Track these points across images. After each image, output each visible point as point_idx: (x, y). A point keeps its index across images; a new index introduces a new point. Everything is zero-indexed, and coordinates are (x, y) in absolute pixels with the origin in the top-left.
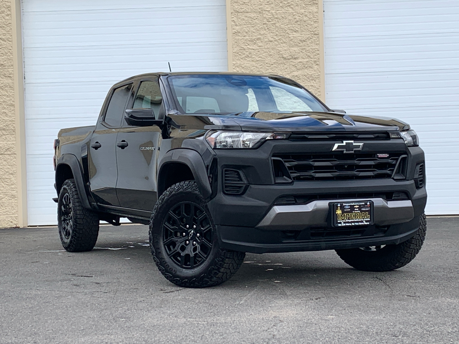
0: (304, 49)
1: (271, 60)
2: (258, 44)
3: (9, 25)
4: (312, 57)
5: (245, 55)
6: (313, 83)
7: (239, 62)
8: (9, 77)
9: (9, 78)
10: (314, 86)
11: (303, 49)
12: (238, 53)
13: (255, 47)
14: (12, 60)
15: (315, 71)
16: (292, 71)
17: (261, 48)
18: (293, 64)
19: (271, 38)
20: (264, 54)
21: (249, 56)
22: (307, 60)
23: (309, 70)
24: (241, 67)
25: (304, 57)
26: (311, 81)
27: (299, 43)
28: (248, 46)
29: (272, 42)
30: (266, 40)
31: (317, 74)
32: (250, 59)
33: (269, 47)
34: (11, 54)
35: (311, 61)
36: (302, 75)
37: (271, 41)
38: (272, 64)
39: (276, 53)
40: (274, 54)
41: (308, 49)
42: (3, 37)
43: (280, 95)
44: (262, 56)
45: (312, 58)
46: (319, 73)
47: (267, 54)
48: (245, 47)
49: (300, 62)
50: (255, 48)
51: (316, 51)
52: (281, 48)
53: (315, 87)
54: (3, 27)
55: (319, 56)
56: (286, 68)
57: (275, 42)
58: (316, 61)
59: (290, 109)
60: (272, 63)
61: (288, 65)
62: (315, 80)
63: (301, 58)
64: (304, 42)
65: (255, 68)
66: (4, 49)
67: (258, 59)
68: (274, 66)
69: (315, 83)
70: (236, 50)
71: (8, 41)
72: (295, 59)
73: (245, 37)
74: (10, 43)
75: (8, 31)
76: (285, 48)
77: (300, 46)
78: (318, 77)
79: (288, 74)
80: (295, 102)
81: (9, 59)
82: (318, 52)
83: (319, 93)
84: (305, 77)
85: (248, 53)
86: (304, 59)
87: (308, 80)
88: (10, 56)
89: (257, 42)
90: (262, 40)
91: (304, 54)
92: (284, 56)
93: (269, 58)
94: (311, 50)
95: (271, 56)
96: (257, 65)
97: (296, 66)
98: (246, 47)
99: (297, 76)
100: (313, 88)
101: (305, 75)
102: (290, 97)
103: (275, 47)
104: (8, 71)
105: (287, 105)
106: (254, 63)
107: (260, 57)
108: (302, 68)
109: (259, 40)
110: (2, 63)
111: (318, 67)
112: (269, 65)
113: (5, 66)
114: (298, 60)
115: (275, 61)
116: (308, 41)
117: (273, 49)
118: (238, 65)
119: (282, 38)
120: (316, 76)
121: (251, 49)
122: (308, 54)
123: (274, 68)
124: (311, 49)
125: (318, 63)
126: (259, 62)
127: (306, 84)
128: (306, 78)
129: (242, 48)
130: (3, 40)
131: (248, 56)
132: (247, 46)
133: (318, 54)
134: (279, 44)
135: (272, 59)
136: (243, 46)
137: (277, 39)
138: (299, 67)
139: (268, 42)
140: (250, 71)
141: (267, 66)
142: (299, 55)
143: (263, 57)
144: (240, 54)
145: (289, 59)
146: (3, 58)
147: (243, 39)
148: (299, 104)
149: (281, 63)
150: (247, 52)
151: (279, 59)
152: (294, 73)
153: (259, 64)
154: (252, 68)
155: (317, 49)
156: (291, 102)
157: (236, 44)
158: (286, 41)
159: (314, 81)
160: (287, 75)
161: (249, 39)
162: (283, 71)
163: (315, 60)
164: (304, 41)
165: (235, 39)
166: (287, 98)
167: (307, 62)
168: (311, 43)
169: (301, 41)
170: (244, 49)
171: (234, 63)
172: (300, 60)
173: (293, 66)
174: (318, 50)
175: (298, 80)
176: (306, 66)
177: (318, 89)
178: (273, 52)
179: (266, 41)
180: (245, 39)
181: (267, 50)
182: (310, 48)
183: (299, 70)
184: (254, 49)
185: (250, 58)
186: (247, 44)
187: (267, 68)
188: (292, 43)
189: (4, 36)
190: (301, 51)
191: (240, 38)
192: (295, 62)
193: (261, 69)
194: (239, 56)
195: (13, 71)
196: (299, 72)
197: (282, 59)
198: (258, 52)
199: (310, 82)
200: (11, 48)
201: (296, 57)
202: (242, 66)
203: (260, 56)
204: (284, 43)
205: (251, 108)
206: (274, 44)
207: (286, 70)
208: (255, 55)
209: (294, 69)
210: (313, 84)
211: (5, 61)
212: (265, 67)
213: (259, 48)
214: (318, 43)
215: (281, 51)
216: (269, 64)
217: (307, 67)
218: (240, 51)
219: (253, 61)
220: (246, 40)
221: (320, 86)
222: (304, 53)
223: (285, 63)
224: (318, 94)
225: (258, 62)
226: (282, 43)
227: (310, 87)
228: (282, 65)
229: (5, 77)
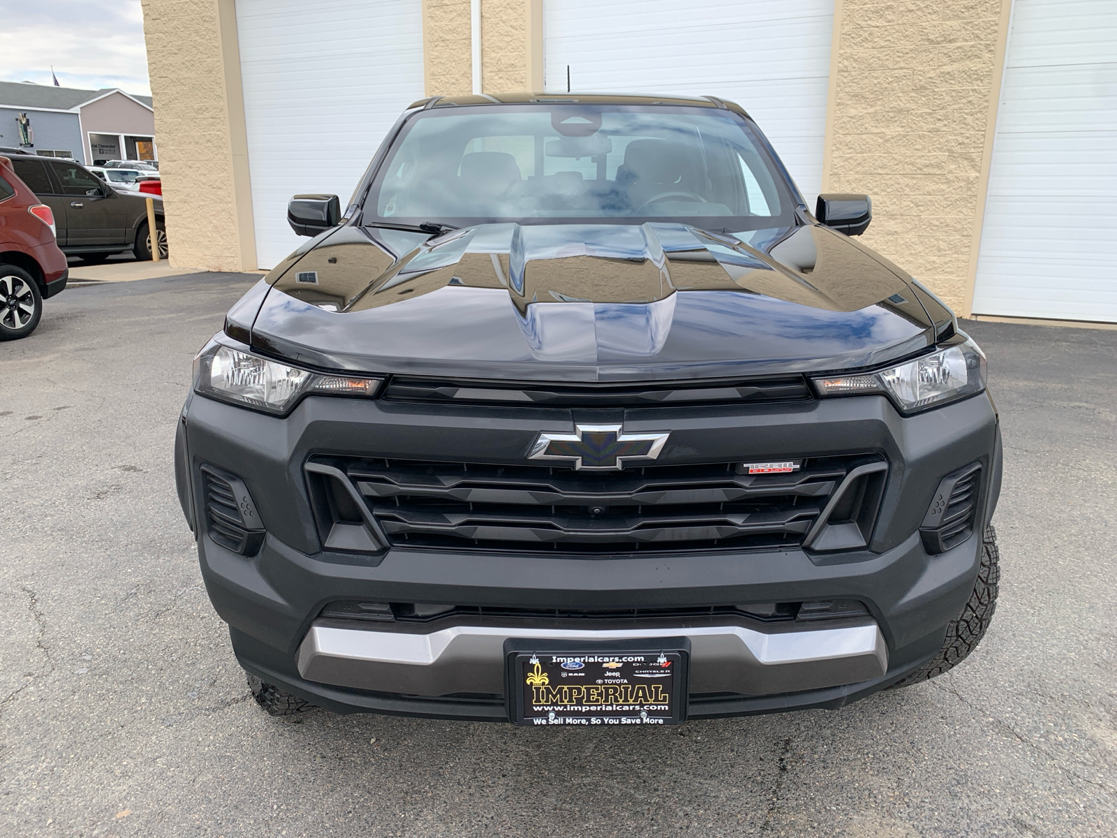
0: (971, 22)
1: (905, 45)
2: (887, 16)
3: (523, 5)
4: (982, 37)
5: (862, 38)
6: (978, 85)
7: (849, 50)
8: (521, 82)
9: (521, 84)
10: (978, 91)
11: (967, 23)
12: (850, 35)
13: (882, 22)
14: (525, 57)
15: (984, 63)
16: (941, 64)
17: (890, 24)
18: (945, 51)
19: (911, 5)
20: (895, 36)
21: (869, 39)
22: (972, 43)
23: (973, 62)
24: (852, 60)
25: (967, 38)
26: (974, 82)
27: (963, 12)
28: (869, 22)
29: (913, 13)
30: (901, 9)
31: (987, 69)
32: (869, 45)
33: (905, 21)
34: (524, 48)
35: (980, 44)
36: (959, 71)
37: (912, 11)
38: (907, 53)
39: (916, 33)
40: (914, 34)
41: (976, 23)
42: (515, 24)
43: (913, 108)
44: (890, 38)
45: (982, 40)
46: (992, 67)
47: (900, 34)
48: (863, 24)
49: (960, 47)
50: (881, 25)
51: (992, 25)
52: (927, 23)
53: (980, 93)
54: (515, 8)
55: (996, 34)
56: (932, 60)
57: (917, 13)
58: (989, 45)
59: (929, 132)
60: (906, 51)
61: (935, 54)
62: (981, 81)
63: (961, 40)
64: (971, 10)
65: (875, 60)
66: (515, 41)
67: (883, 44)
68: (910, 56)
69: (981, 85)
70: (846, 29)
71: (519, 30)
72: (950, 41)
73: (865, 6)
74: (523, 32)
75: (521, 15)
76: (935, 23)
77: (964, 18)
78: (989, 74)
79: (934, 69)
80: (939, 120)
81: (522, 57)
82: (995, 28)
83: (986, 104)
84: (963, 74)
85: (866, 34)
86: (967, 41)
87: (969, 81)
88: (522, 52)
89: (887, 12)
90: (894, 10)
91: (968, 32)
92: (930, 38)
93: (902, 42)
94: (982, 24)
95: (907, 38)
96: (880, 55)
97: (951, 54)
98: (866, 23)
99: (949, 73)
100: (977, 95)
101: (963, 72)
102: (930, 111)
103: (917, 20)
104: (520, 74)
105: (924, 124)
106: (875, 52)
107: (887, 41)
108: (961, 58)
109: (889, 10)
110: (513, 62)
111: (990, 56)
112: (901, 55)
113: (516, 67)
114: (955, 44)
115: (912, 47)
116: (980, 7)
117: (912, 25)
118: (848, 55)
119: (932, 4)
120: (985, 73)
121: (874, 27)
122: (977, 32)
123: (909, 59)
124: (983, 21)
125: (992, 48)
126: (885, 49)
127: (963, 88)
128: (965, 76)
129: (857, 26)
130: (515, 28)
131: (867, 39)
132: (866, 21)
133: (996, 32)
134: (925, 15)
135: (908, 43)
136: (859, 23)
137: (922, 5)
138: (956, 57)
139: (906, 12)
140: (867, 66)
141: (898, 57)
142: (959, 33)
143: (892, 40)
144: (853, 35)
145: (939, 43)
146: (514, 54)
147: (861, 9)
148: (946, 123)
149: (924, 51)
150: (866, 31)
151: (922, 42)
152: (944, 67)
153: (884, 54)
154: (871, 61)
155: (995, 21)
156: (932, 120)
157: (849, 18)
158: (939, 10)
159: (979, 81)
160: (932, 72)
161: (872, 9)
162: (925, 64)
163: (988, 42)
164: (972, 8)
165: (849, 10)
166: (925, 113)
167: (973, 46)
168: (985, 11)
169: (966, 8)
170: (862, 27)
171: (840, 52)
172: (959, 44)
173: (945, 54)
174: (996, 24)
175: (950, 79)
176: (970, 54)
177: (986, 96)
178: (911, 30)
179: (901, 12)
180: (866, 9)
181: (902, 28)
182: (980, 20)
183: (955, 62)
184: (878, 27)
185: (870, 43)
186: (867, 19)
187: (898, 59)
188: (948, 12)
189: (516, 21)
190: (964, 28)
191: (856, 7)
192: (949, 47)
193: (885, 63)
194: (851, 39)
195: (525, 73)
196: (954, 66)
197: (927, 43)
198: (886, 31)
199: (972, 84)
200: (524, 40)
201: (952, 37)
202: (854, 57)
203: (887, 38)
204: (935, 12)
205: (861, 130)
206: (915, 15)
207: (931, 63)
208: (879, 37)
209: (945, 60)
210: (976, 88)
211: (516, 59)
212: (894, 58)
213: (887, 24)
214: (997, 10)
215: (926, 29)
216: (902, 52)
217: (969, 57)
218: (854, 30)
219: (873, 48)
220: (866, 11)
221: (989, 92)
222: (968, 30)
223: (931, 50)
224: (982, 106)
225: (883, 49)
226: (929, 13)
227: (971, 93)
228: (924, 54)
229: (517, 82)
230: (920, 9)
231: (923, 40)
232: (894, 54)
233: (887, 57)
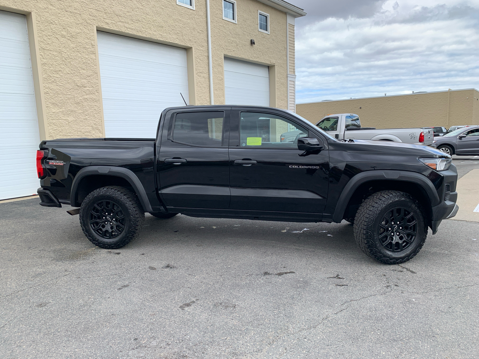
0: (90, 81)
4: (94, 87)
12: (46, 79)
13: (58, 76)
15: (96, 96)
18: (84, 90)
20: (64, 82)
23: (93, 95)
24: (49, 89)
26: (95, 102)
28: (53, 75)
31: (98, 98)
32: (55, 84)
33: (67, 77)
40: (71, 82)
45: (94, 88)
48: (51, 75)
49: (88, 90)
51: (96, 84)
53: (97, 106)
56: (80, 93)
58: (97, 90)
62: (97, 102)
69: (97, 104)
70: (44, 76)
72: (85, 87)
76: (78, 80)
77: (87, 79)
78: (99, 100)
79: (81, 96)
80: (86, 115)
83: (100, 110)
84: (91, 99)
85: (53, 80)
86: (90, 88)
87: (93, 102)
94: (93, 83)
95: (69, 84)
99: (86, 98)
103: (71, 77)
111: (98, 94)
114: (86, 88)
115: (72, 87)
117: (70, 79)
122: (92, 85)
123: (72, 92)
131: (54, 82)
132: (52, 74)
133: (98, 86)
136: (50, 74)
138: (87, 93)
139: (67, 73)
141: (67, 90)
144: (48, 79)
145: (81, 87)
147: (49, 69)
150: (53, 78)
155: (97, 82)
157: (44, 72)
158: (78, 75)
162: (77, 94)
167: (92, 90)
171: (44, 85)
173: (84, 92)
176: (92, 92)
177: (99, 108)
178: (70, 81)
179: (65, 73)
180: (51, 69)
181: (66, 79)
182: (93, 81)
183: (88, 95)
184: (57, 77)
186: (52, 73)
187: (67, 91)
188: (82, 76)
193: (63, 92)
197: (77, 86)
198: (60, 79)
201: (85, 86)
203: (62, 82)
209: (84, 94)
212: (66, 91)
213: (60, 77)
215: (75, 81)
216: (68, 89)
217: (91, 94)
218: (48, 77)
219: (57, 85)
221: (100, 106)
222: (89, 84)
223: (79, 89)
225: (61, 87)
227: (95, 106)
230: (72, 73)
231: (75, 85)
232: (66, 89)
233: (63, 90)
